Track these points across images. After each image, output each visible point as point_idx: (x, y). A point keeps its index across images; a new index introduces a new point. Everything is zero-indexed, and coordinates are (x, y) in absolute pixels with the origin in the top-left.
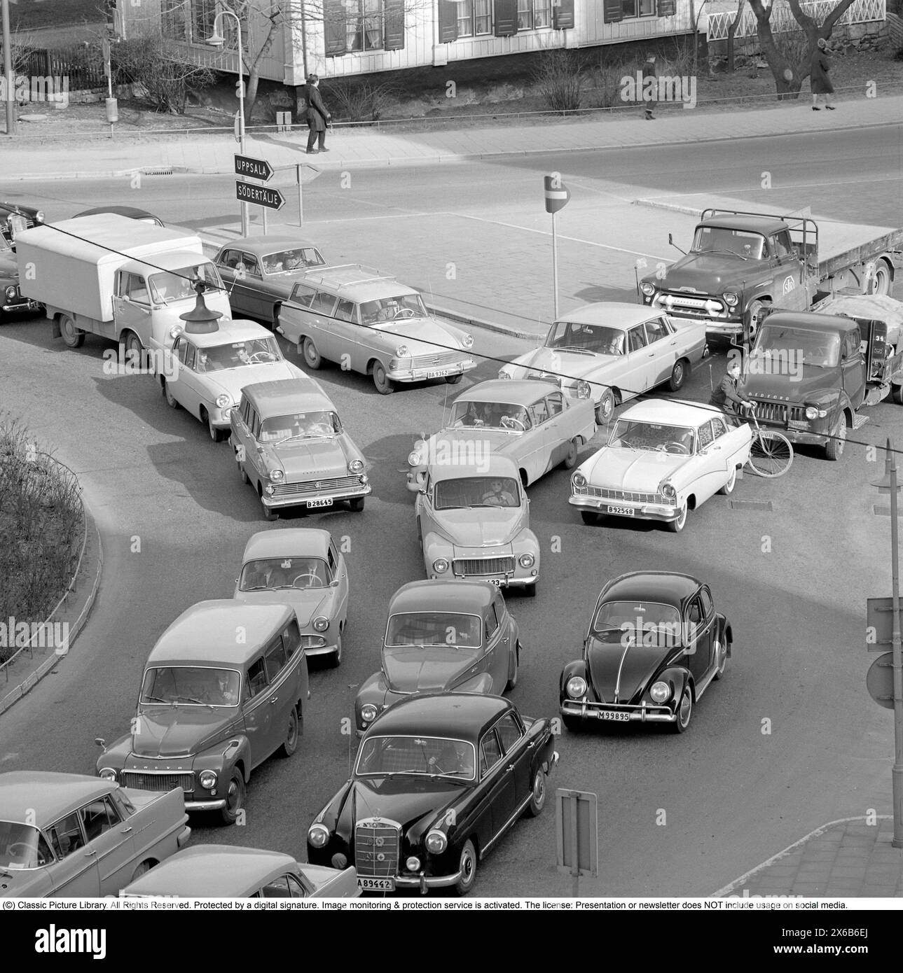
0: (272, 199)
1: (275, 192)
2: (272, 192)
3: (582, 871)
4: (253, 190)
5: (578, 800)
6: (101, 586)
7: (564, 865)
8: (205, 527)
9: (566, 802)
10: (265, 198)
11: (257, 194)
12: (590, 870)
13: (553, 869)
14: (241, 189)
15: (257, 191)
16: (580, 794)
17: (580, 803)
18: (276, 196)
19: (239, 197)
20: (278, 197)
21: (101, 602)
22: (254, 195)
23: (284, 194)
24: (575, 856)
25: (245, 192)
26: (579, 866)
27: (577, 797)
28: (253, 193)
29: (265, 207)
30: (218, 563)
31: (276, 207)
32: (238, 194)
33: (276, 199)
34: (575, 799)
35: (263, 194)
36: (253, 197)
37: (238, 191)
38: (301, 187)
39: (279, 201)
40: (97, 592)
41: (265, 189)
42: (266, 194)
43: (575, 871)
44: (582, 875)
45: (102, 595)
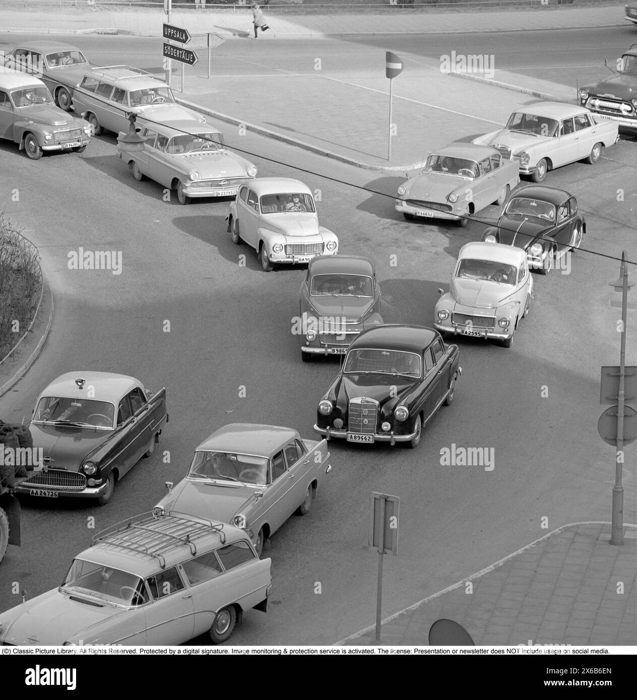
0: (188, 57)
1: (191, 53)
2: (189, 53)
3: (386, 550)
4: (175, 50)
5: (386, 501)
6: (51, 329)
7: (374, 546)
8: (128, 291)
9: (377, 501)
10: (183, 57)
11: (178, 53)
12: (392, 550)
13: (365, 548)
14: (167, 49)
15: (178, 51)
16: (388, 497)
17: (388, 503)
18: (191, 55)
19: (165, 55)
20: (193, 57)
21: (51, 341)
22: (176, 54)
23: (197, 54)
24: (382, 539)
25: (170, 51)
26: (384, 547)
27: (385, 499)
28: (175, 53)
29: (184, 63)
30: (136, 318)
31: (191, 63)
32: (164, 52)
33: (191, 58)
34: (384, 500)
35: (182, 53)
36: (175, 55)
37: (164, 50)
38: (210, 50)
39: (194, 59)
40: (48, 334)
41: (184, 50)
42: (185, 54)
43: (381, 551)
44: (386, 553)
45: (51, 335)
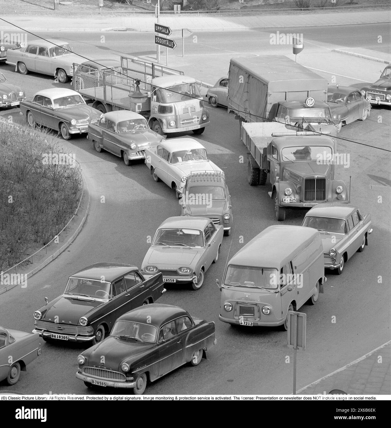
0: (170, 44)
1: (172, 41)
2: (170, 41)
3: (298, 347)
4: (162, 40)
5: (298, 316)
6: (89, 213)
7: (291, 344)
8: (136, 189)
9: (292, 316)
10: (167, 44)
11: (164, 42)
12: (302, 347)
13: (285, 346)
14: (157, 39)
15: (164, 40)
16: (299, 314)
17: (299, 317)
18: (172, 43)
19: (156, 43)
20: (173, 44)
21: (88, 221)
22: (163, 42)
23: (176, 42)
24: (296, 340)
25: (159, 41)
26: (297, 345)
27: (297, 315)
28: (162, 41)
29: (168, 48)
30: (141, 205)
31: (172, 48)
32: (155, 41)
33: (172, 44)
34: (297, 316)
35: (167, 42)
36: (162, 43)
37: (156, 40)
38: (184, 39)
39: (174, 45)
40: (87, 216)
41: (168, 40)
42: (168, 42)
43: (295, 347)
44: (298, 349)
45: (89, 217)
